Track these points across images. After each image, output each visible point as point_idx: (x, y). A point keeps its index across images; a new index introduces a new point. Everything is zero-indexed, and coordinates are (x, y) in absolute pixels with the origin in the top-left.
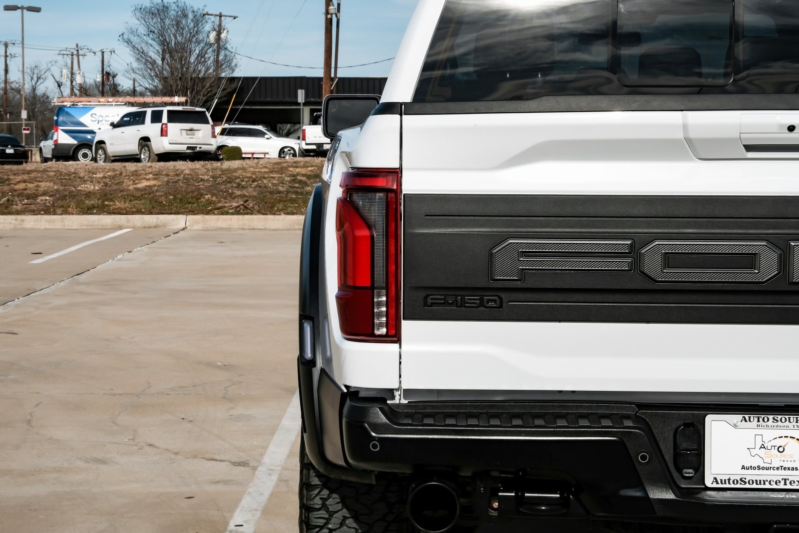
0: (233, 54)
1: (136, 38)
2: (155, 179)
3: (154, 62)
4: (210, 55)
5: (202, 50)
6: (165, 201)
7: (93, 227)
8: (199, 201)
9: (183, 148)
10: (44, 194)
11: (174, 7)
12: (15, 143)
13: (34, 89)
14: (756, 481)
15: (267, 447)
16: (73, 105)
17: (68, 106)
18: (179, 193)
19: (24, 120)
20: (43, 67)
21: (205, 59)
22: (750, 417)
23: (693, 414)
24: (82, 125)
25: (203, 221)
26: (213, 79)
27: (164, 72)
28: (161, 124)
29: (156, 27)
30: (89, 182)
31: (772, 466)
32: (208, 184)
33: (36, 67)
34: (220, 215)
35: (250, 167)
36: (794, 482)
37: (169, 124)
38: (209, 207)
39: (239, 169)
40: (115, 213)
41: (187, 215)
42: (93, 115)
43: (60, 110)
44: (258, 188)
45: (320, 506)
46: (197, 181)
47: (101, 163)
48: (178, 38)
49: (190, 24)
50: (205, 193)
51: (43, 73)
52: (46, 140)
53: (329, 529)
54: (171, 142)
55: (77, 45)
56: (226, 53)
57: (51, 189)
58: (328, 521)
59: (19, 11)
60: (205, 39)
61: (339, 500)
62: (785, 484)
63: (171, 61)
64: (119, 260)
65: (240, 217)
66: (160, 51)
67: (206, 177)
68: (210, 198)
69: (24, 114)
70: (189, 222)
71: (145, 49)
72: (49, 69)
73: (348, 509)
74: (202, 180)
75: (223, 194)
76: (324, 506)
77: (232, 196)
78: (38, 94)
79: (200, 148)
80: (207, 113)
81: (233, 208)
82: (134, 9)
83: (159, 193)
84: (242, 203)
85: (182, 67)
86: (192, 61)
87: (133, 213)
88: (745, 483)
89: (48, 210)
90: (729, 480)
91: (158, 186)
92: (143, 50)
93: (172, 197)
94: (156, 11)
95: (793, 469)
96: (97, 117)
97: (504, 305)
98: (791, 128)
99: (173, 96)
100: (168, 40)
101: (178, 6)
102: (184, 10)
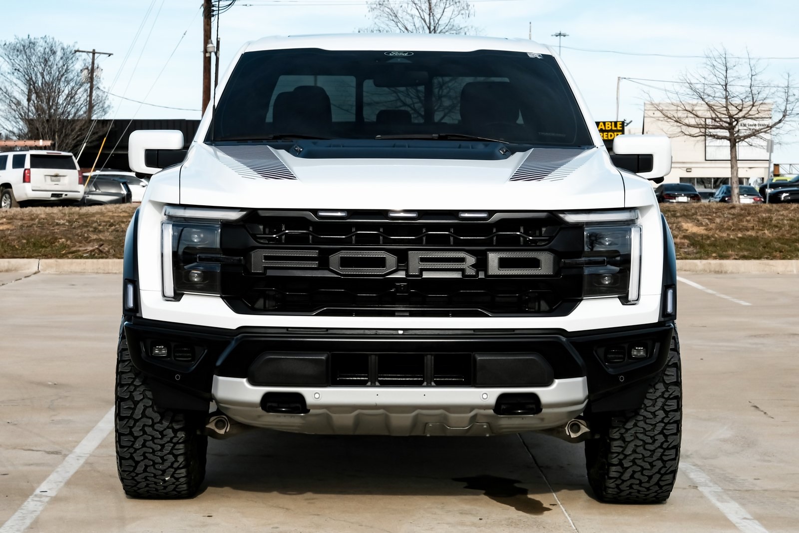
0: (106, 94)
2: (9, 223)
3: (18, 103)
4: (82, 96)
5: (71, 90)
6: (18, 245)
8: (53, 245)
9: (47, 195)
11: (41, 43)
15: (80, 442)
18: (32, 237)
21: (75, 100)
25: (56, 265)
26: (84, 122)
27: (30, 114)
28: (23, 169)
29: (21, 65)
32: (64, 229)
34: (74, 258)
35: (109, 211)
37: (32, 170)
38: (63, 251)
39: (97, 213)
41: (39, 259)
44: (114, 233)
46: (53, 225)
48: (45, 77)
49: (59, 62)
50: (60, 237)
54: (34, 189)
56: (98, 93)
60: (75, 78)
63: (38, 102)
65: (95, 261)
66: (26, 91)
67: (62, 222)
68: (64, 242)
70: (42, 265)
71: (9, 88)
74: (58, 224)
75: (78, 238)
77: (88, 240)
79: (66, 195)
80: (73, 157)
81: (88, 252)
83: (12, 237)
84: (97, 247)
85: (50, 108)
86: (61, 102)
91: (11, 230)
92: (7, 90)
93: (25, 241)
94: (22, 47)
99: (39, 139)
100: (34, 78)
101: (46, 42)
102: (52, 47)
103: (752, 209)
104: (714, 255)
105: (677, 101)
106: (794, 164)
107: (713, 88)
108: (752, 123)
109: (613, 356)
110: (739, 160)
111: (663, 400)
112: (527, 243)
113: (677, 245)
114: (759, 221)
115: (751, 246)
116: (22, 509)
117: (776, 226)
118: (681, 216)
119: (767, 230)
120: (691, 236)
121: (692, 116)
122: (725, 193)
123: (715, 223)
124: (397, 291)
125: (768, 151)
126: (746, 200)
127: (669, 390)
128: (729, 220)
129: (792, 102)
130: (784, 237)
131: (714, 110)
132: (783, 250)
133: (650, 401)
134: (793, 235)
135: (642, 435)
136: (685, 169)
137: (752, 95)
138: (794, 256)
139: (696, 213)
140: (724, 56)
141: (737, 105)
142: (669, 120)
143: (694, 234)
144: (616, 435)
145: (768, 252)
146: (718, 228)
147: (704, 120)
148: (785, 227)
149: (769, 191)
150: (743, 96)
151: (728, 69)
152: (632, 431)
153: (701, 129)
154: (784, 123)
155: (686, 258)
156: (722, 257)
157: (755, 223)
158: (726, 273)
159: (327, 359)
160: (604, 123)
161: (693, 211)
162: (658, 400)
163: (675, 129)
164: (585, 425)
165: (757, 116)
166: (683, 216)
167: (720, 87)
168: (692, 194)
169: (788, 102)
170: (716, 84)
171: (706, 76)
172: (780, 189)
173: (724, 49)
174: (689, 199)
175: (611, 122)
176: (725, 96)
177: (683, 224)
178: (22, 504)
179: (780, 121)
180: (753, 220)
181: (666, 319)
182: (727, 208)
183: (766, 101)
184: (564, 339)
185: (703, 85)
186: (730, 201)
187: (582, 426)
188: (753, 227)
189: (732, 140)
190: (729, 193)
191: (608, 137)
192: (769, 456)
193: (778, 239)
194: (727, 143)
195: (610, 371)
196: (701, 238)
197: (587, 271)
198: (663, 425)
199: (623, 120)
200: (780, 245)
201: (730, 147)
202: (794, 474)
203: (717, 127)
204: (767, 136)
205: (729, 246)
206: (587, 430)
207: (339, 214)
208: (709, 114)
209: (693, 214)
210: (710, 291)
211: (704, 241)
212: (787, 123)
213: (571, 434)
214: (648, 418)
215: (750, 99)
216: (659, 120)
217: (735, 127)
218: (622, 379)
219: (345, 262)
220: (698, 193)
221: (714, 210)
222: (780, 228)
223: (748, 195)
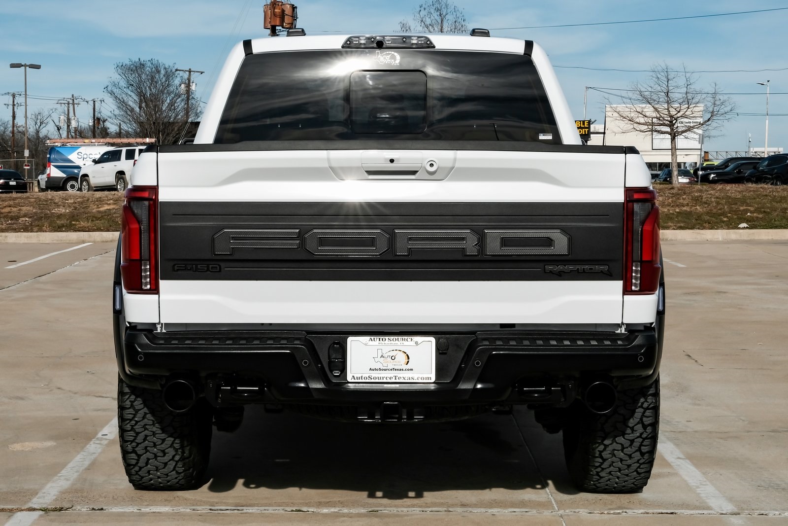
0: (198, 102)
1: (118, 90)
2: (115, 204)
3: (132, 110)
4: (180, 104)
5: (172, 99)
7: (62, 242)
10: (25, 216)
11: (149, 64)
12: (16, 177)
13: (38, 132)
14: (378, 377)
16: (63, 145)
17: (59, 146)
19: (26, 158)
20: (46, 114)
21: (175, 107)
22: (374, 338)
23: (340, 337)
24: (71, 161)
26: (181, 124)
27: (141, 118)
28: (133, 160)
29: (134, 81)
30: (62, 207)
31: (388, 368)
33: (39, 114)
36: (401, 378)
40: (79, 231)
42: (80, 154)
43: (52, 149)
45: (130, 406)
47: (85, 192)
48: (152, 90)
49: (162, 78)
51: (45, 119)
52: (43, 174)
53: (135, 421)
55: (73, 96)
56: (193, 101)
57: (30, 212)
58: (135, 415)
59: (23, 68)
60: (175, 91)
61: (142, 402)
62: (396, 379)
63: (147, 109)
64: (76, 265)
66: (138, 100)
69: (27, 153)
71: (125, 99)
72: (50, 115)
73: (148, 408)
76: (132, 406)
78: (41, 136)
82: (116, 66)
85: (156, 113)
86: (164, 109)
87: (94, 231)
88: (371, 379)
89: (26, 229)
90: (362, 377)
91: (116, 209)
94: (135, 68)
95: (400, 370)
96: (82, 155)
97: (222, 270)
98: (392, 161)
99: (145, 137)
100: (144, 91)
101: (152, 64)
102: (157, 67)
103: (687, 188)
105: (630, 104)
106: (719, 152)
107: (657, 95)
108: (687, 121)
110: (678, 149)
114: (692, 199)
115: (686, 218)
116: (85, 451)
117: (706, 203)
119: (699, 206)
121: (642, 116)
122: (667, 175)
125: (699, 143)
126: (684, 180)
128: (669, 198)
129: (718, 105)
130: (712, 212)
131: (658, 112)
132: (711, 222)
134: (719, 210)
137: (688, 100)
138: (720, 226)
140: (666, 70)
141: (676, 108)
142: (624, 119)
145: (699, 224)
146: (661, 205)
147: (651, 119)
148: (713, 204)
149: (700, 173)
150: (680, 101)
151: (669, 80)
153: (649, 126)
154: (712, 121)
156: (664, 228)
157: (689, 200)
158: (667, 240)
163: (630, 126)
165: (691, 116)
167: (663, 94)
169: (715, 105)
170: (660, 92)
171: (652, 86)
172: (709, 171)
173: (666, 65)
175: (580, 121)
176: (667, 101)
178: (85, 446)
179: (709, 120)
180: (688, 198)
182: (669, 188)
183: (699, 105)
185: (650, 93)
186: (670, 182)
188: (688, 203)
189: (673, 134)
190: (670, 174)
192: (699, 400)
193: (708, 213)
194: (669, 136)
199: (589, 120)
200: (708, 218)
201: (670, 139)
202: (719, 416)
203: (661, 125)
204: (699, 131)
205: (669, 219)
208: (654, 115)
212: (714, 121)
215: (686, 103)
216: (616, 119)
217: (674, 124)
222: (709, 205)
223: (685, 176)
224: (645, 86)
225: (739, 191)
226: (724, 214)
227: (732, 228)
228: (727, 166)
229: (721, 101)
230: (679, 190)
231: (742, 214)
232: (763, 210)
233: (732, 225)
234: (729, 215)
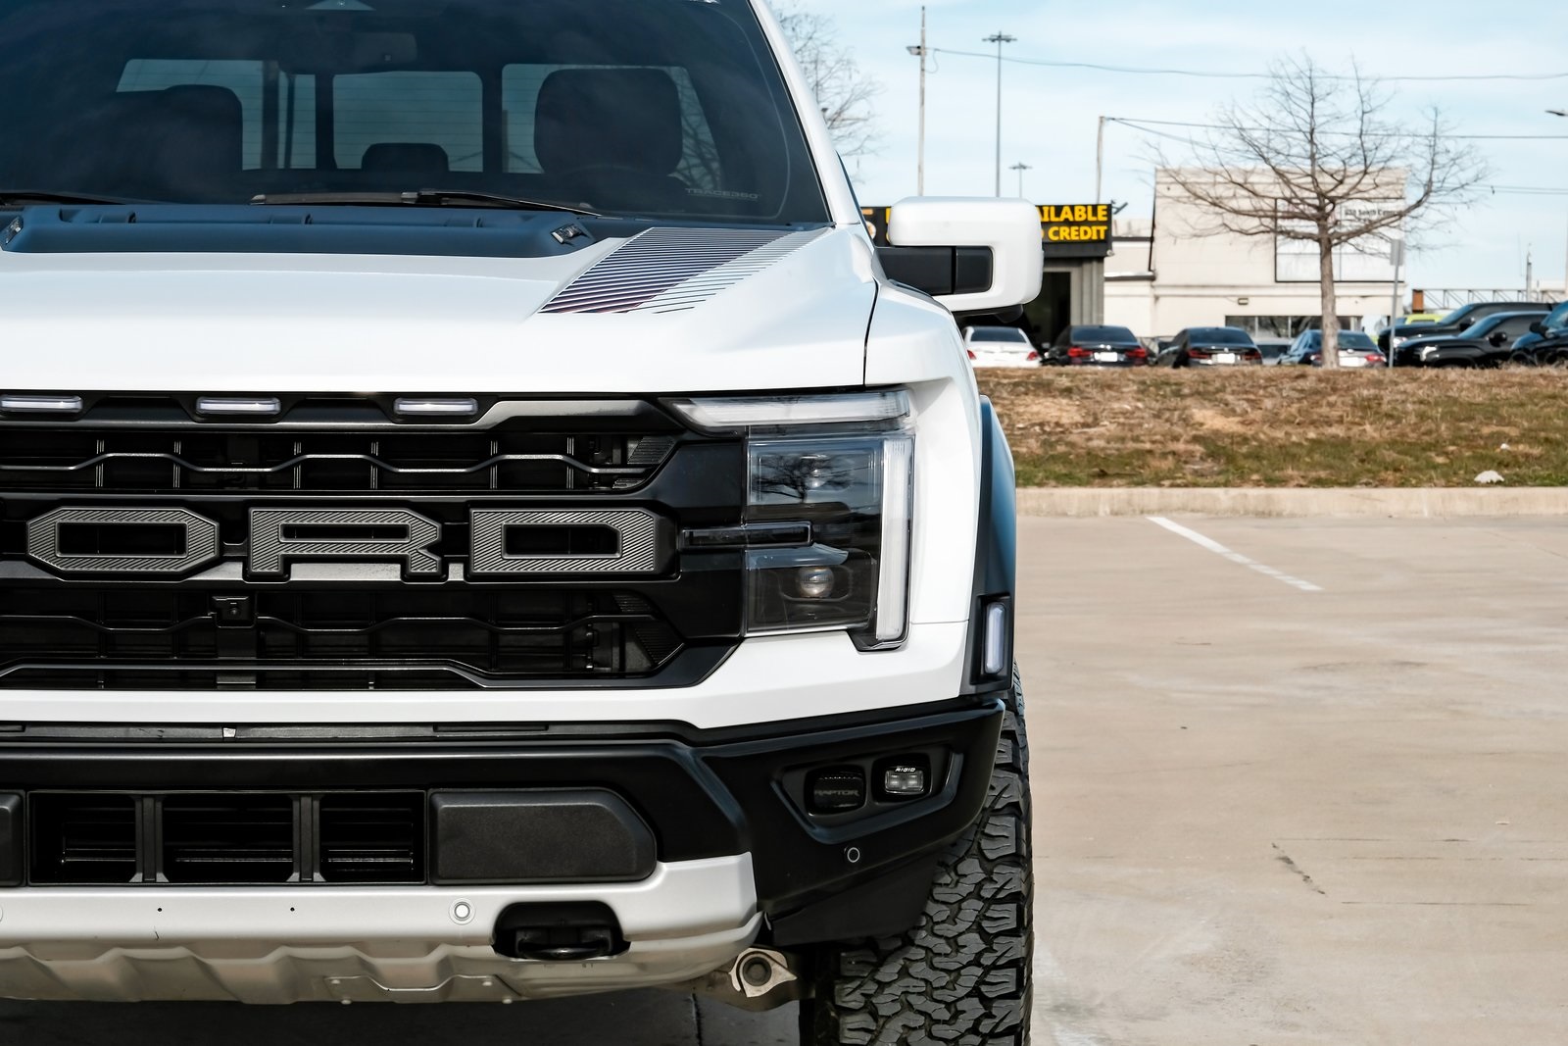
103: (1341, 379)
104: (1255, 477)
105: (1214, 163)
106: (1452, 290)
107: (1285, 137)
108: (1363, 209)
109: (830, 793)
110: (1337, 282)
111: (979, 905)
112: (585, 483)
113: (1180, 455)
114: (1354, 406)
115: (1334, 458)
117: (1389, 416)
118: (1191, 395)
119: (1371, 424)
120: (1209, 438)
121: (1245, 193)
122: (1310, 347)
123: (1261, 409)
124: (220, 618)
125: (1392, 263)
126: (1351, 360)
127: (995, 878)
128: (1292, 403)
129: (1444, 166)
130: (1405, 439)
131: (1288, 183)
132: (1402, 467)
133: (944, 907)
134: (1424, 434)
135: (923, 999)
136: (1237, 299)
137: (1364, 151)
138: (1425, 479)
139: (1222, 389)
140: (1308, 73)
141: (1332, 172)
142: (1199, 201)
143: (1216, 432)
144: (854, 1001)
145: (1369, 471)
146: (1268, 421)
147: (1270, 201)
148: (1408, 418)
149: (1396, 342)
150: (1345, 154)
151: (1316, 100)
152: (896, 990)
153: (1263, 219)
154: (1427, 207)
155: (1195, 485)
156: (1271, 482)
157: (1345, 408)
158: (1279, 515)
159: (19, 809)
160: (1072, 208)
161: (1218, 384)
162: (964, 905)
163: (1211, 219)
164: (785, 964)
165: (1373, 193)
166: (1197, 394)
167: (1300, 136)
168: (1246, 348)
169: (1435, 166)
170: (1292, 130)
171: (1273, 113)
172: (1420, 338)
173: (1308, 60)
174: (1239, 358)
175: (1086, 206)
176: (1309, 153)
177: (1194, 410)
179: (1419, 203)
180: (1343, 403)
181: (986, 687)
182: (1290, 378)
183: (1392, 164)
184: (685, 750)
185: (1266, 132)
186: (1319, 362)
187: (775, 967)
188: (1341, 417)
189: (1324, 241)
190: (1317, 344)
191: (1079, 235)
192: (1296, 1011)
193: (1392, 444)
194: (1314, 247)
195: (819, 834)
196: (1230, 441)
197: (754, 560)
198: (979, 971)
199: (1109, 202)
200: (1395, 455)
201: (1319, 256)
203: (1296, 216)
204: (1393, 234)
205: (1287, 458)
206: (789, 977)
207: (62, 405)
208: (1277, 191)
209: (1218, 391)
210: (1238, 558)
211: (1235, 447)
212: (1432, 206)
213: (747, 986)
214: (939, 954)
215: (1359, 160)
216: (1179, 201)
217: (1329, 214)
218: (854, 855)
219: (73, 539)
220: (1255, 346)
221: (1262, 381)
222: (1398, 420)
223: (1356, 350)
224: (1254, 114)
225: (1480, 385)
226: (1436, 446)
227: (1458, 485)
228: (1464, 327)
229: (1452, 155)
230: (1320, 380)
231: (1485, 447)
232: (1543, 434)
233: (1459, 475)
234: (1451, 448)
